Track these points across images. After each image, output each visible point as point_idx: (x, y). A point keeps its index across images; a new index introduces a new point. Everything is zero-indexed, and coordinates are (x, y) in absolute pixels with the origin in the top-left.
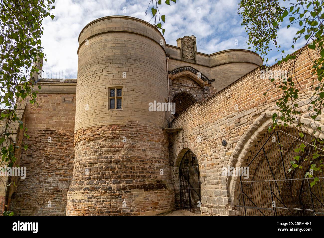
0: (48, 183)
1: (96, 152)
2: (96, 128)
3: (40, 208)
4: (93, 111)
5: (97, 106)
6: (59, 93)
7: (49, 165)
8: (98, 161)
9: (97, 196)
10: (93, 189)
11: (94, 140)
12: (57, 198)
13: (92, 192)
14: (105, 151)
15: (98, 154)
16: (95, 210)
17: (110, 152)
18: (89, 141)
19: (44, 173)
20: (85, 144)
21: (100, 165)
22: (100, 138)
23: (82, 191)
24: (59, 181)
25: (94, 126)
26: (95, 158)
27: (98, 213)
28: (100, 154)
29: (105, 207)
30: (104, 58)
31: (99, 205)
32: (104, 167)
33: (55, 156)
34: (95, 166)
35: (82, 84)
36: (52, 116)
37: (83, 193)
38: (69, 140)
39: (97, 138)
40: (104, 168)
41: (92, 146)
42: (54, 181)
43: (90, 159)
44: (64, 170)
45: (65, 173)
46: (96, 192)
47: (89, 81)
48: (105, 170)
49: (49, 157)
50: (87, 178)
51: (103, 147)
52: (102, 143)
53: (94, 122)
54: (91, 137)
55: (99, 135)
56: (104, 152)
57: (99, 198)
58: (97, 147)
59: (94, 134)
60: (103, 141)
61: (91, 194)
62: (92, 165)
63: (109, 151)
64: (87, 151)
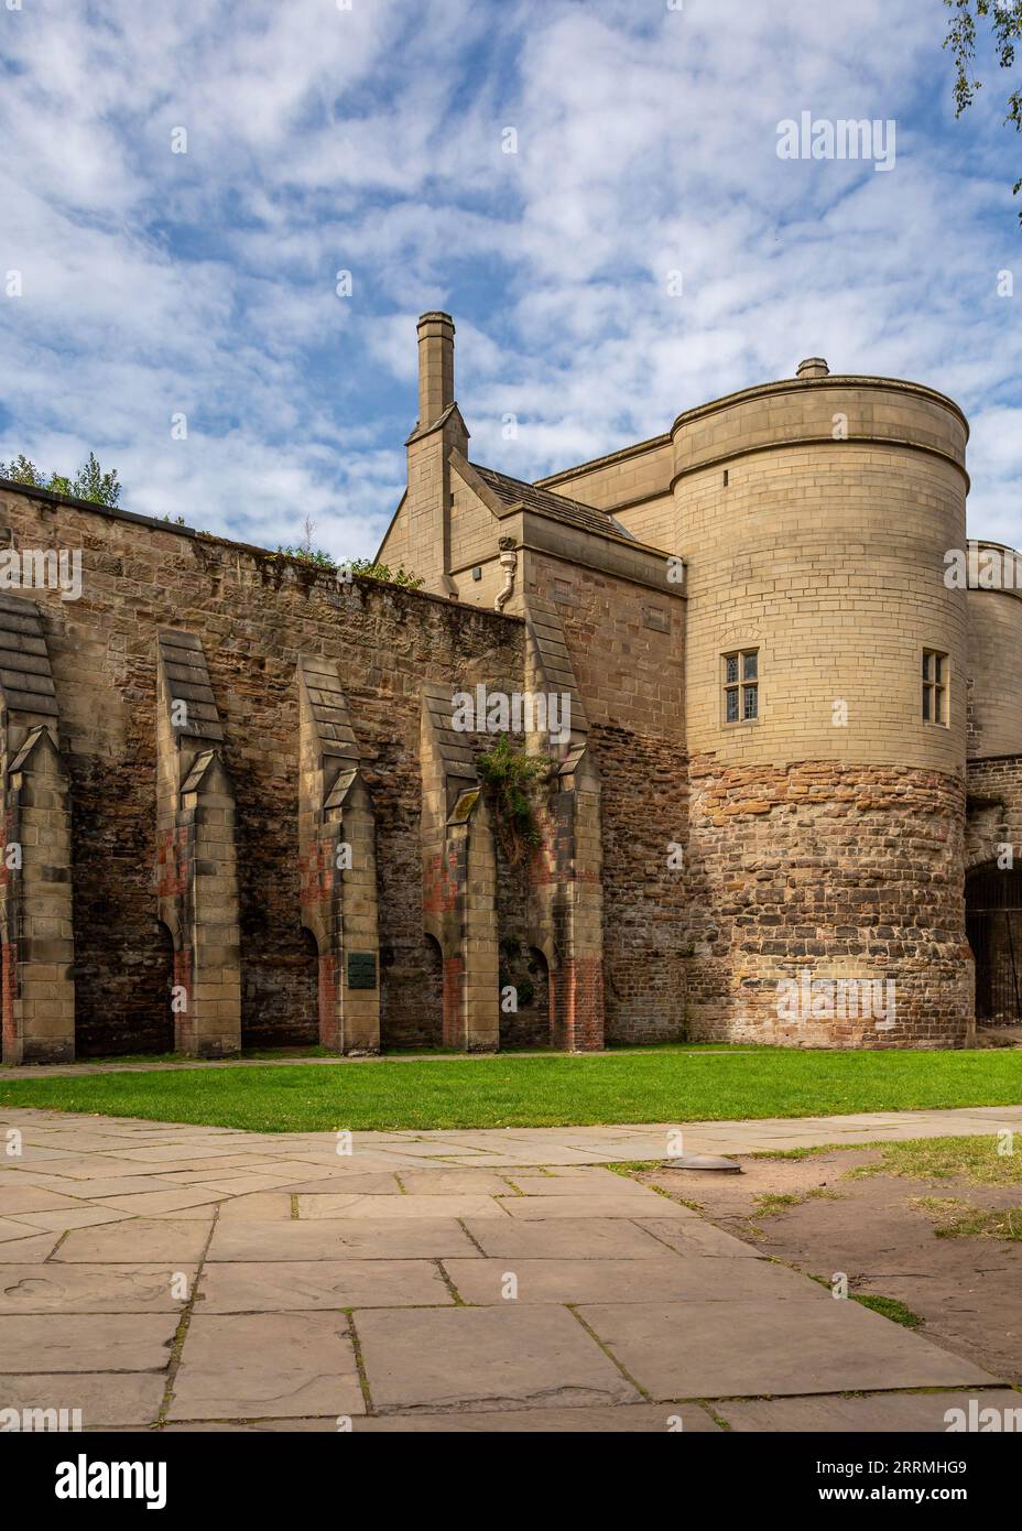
0: (629, 923)
1: (891, 845)
2: (892, 774)
3: (623, 1009)
4: (880, 714)
5: (894, 700)
6: (634, 583)
7: (629, 863)
8: (899, 873)
9: (912, 972)
10: (898, 952)
11: (885, 809)
12: (657, 976)
13: (900, 960)
14: (916, 848)
15: (898, 853)
16: (909, 1008)
17: (925, 852)
18: (865, 810)
19: (620, 888)
20: (846, 816)
21: (905, 885)
22: (903, 806)
23: (867, 955)
24: (655, 919)
25: (885, 763)
26: (891, 864)
27: (917, 1014)
28: (903, 854)
29: (929, 1001)
30: (912, 542)
31: (916, 995)
32: (915, 892)
33: (642, 831)
34: (886, 887)
35: (823, 606)
36: (622, 674)
37: (870, 962)
38: (669, 776)
39: (893, 803)
40: (917, 896)
41: (878, 825)
42: (643, 918)
43: (873, 864)
44: (661, 885)
45: (666, 895)
46: (911, 961)
47: (858, 605)
48: (918, 902)
49: (626, 833)
50: (866, 919)
51: (910, 834)
52: (906, 821)
53: (887, 754)
54: (874, 799)
55: (899, 795)
56: (912, 851)
57: (916, 978)
58: (893, 831)
59: (887, 789)
60: (909, 817)
61: (896, 966)
62: (879, 882)
63: (924, 848)
64: (858, 838)
